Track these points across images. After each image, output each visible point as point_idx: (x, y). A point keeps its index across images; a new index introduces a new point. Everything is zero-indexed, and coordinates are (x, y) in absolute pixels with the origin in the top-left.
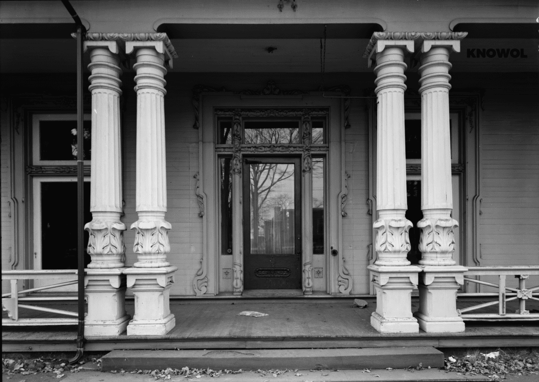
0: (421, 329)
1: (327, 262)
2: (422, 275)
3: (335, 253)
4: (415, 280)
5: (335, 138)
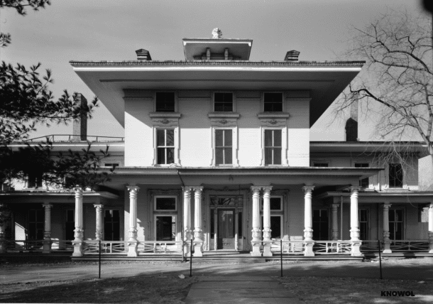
0: (262, 255)
2: (262, 242)
5: (245, 204)
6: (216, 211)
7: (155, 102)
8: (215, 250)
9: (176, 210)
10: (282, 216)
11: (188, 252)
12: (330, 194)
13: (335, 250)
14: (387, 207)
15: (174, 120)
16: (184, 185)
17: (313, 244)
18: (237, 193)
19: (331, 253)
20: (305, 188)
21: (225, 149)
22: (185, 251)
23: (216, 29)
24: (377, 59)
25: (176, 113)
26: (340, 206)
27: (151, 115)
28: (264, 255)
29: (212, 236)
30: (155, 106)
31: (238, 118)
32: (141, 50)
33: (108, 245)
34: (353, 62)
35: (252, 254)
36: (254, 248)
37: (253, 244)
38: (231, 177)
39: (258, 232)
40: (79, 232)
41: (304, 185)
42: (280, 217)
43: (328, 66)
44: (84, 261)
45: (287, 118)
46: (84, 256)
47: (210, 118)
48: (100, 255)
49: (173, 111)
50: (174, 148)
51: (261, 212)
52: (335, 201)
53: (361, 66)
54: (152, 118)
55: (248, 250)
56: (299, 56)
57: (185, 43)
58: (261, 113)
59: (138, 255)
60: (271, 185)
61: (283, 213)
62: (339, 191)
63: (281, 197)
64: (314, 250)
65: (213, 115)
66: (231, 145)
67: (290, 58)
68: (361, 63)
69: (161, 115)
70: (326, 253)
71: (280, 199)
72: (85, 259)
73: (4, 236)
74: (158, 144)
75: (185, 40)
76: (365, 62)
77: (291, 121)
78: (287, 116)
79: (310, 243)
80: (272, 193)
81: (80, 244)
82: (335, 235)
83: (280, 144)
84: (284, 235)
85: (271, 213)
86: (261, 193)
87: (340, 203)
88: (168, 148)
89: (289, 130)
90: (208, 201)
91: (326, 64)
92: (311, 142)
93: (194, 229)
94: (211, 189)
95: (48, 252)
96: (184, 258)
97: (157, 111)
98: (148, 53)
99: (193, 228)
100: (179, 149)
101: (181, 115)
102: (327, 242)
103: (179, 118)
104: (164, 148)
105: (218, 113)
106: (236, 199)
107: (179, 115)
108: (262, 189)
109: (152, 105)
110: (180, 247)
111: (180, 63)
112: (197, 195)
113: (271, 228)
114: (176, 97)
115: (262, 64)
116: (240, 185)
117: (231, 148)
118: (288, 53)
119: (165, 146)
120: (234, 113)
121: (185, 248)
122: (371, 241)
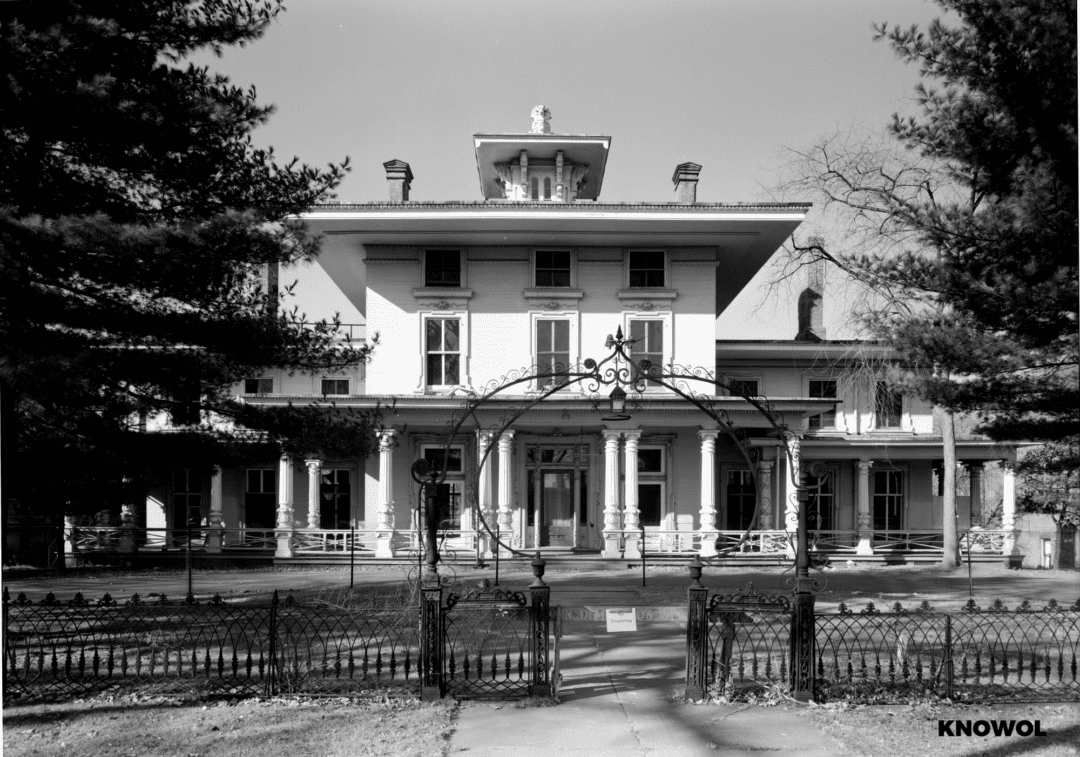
0: (623, 557)
1: (588, 530)
2: (623, 534)
3: (592, 526)
4: (619, 535)
5: (592, 460)
6: (537, 475)
7: (424, 267)
8: (536, 548)
9: (462, 471)
10: (663, 484)
11: (485, 550)
12: (755, 442)
13: (756, 549)
14: (864, 467)
15: (459, 302)
16: (479, 427)
17: (717, 536)
18: (577, 440)
19: (749, 554)
20: (703, 434)
21: (556, 356)
22: (481, 549)
23: (540, 108)
24: (836, 197)
25: (463, 290)
26: (775, 464)
27: (417, 294)
28: (626, 556)
29: (530, 522)
30: (424, 275)
31: (580, 299)
32: (393, 162)
33: (340, 537)
34: (790, 205)
35: (604, 554)
36: (607, 544)
37: (605, 535)
38: (566, 413)
39: (615, 514)
40: (287, 513)
41: (701, 428)
42: (659, 486)
43: (744, 211)
44: (295, 565)
45: (673, 299)
46: (295, 556)
47: (527, 298)
48: (352, 555)
49: (457, 285)
50: (458, 355)
51: (622, 477)
52: (766, 455)
53: (806, 211)
54: (417, 298)
55: (598, 548)
56: (700, 173)
57: (478, 142)
58: (623, 291)
59: (394, 556)
60: (640, 427)
61: (665, 478)
62: (771, 437)
63: (662, 448)
64: (718, 547)
65: (534, 294)
66: (567, 348)
67: (682, 176)
68: (805, 206)
69: (436, 294)
70: (741, 553)
71: (659, 452)
72: (298, 562)
73: (132, 519)
74: (428, 348)
75: (478, 136)
76: (810, 205)
77: (679, 304)
78: (674, 295)
79: (711, 534)
80: (641, 441)
81: (290, 535)
82: (766, 519)
83: (660, 349)
84: (666, 513)
85: (640, 478)
86: (622, 442)
87: (775, 460)
88: (447, 356)
89: (677, 316)
90: (523, 456)
91: (740, 207)
92: (719, 342)
93: (498, 507)
94: (529, 433)
95: (218, 551)
96: (479, 560)
97: (427, 285)
98: (408, 167)
99: (495, 506)
100: (468, 358)
101: (473, 293)
102: (742, 533)
103: (469, 299)
104: (440, 355)
105: (542, 290)
106: (576, 451)
107: (469, 294)
108: (622, 435)
109: (418, 274)
110: (471, 541)
111: (474, 206)
112: (503, 446)
113: (639, 508)
114: (463, 259)
115: (623, 207)
116: (582, 427)
117: (567, 356)
118: (679, 168)
119: (442, 351)
120: (573, 290)
121: (481, 542)
122: (840, 532)
